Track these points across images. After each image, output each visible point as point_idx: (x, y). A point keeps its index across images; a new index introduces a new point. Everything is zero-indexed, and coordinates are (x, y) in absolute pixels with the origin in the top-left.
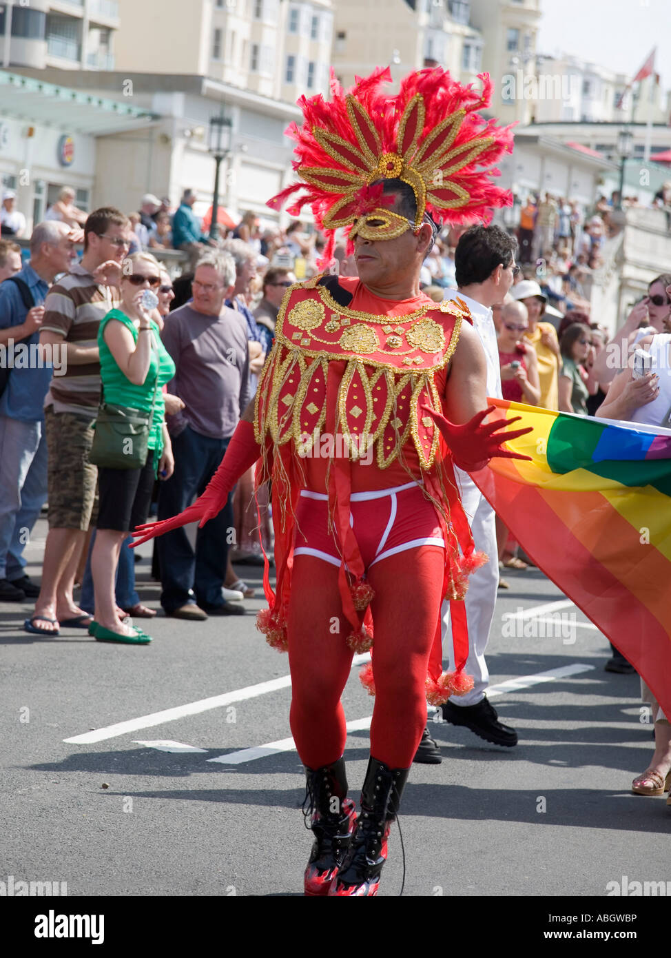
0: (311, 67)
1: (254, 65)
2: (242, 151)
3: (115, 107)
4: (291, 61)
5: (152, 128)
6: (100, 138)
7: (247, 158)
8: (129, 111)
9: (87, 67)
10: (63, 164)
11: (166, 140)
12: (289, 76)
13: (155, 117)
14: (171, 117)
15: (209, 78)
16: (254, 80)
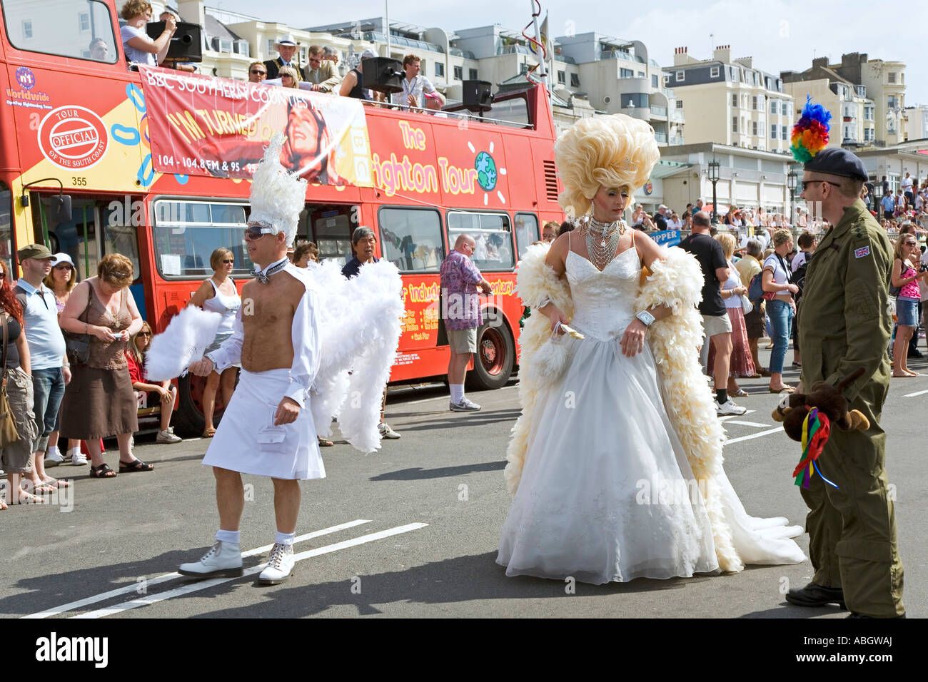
0: (785, 129)
1: (755, 132)
2: (736, 176)
3: (669, 163)
4: (774, 128)
5: (689, 171)
6: (664, 179)
7: (738, 180)
8: (677, 164)
9: (670, 145)
10: (647, 194)
11: (697, 176)
12: (774, 135)
13: (690, 166)
14: (698, 164)
15: (715, 144)
16: (755, 140)
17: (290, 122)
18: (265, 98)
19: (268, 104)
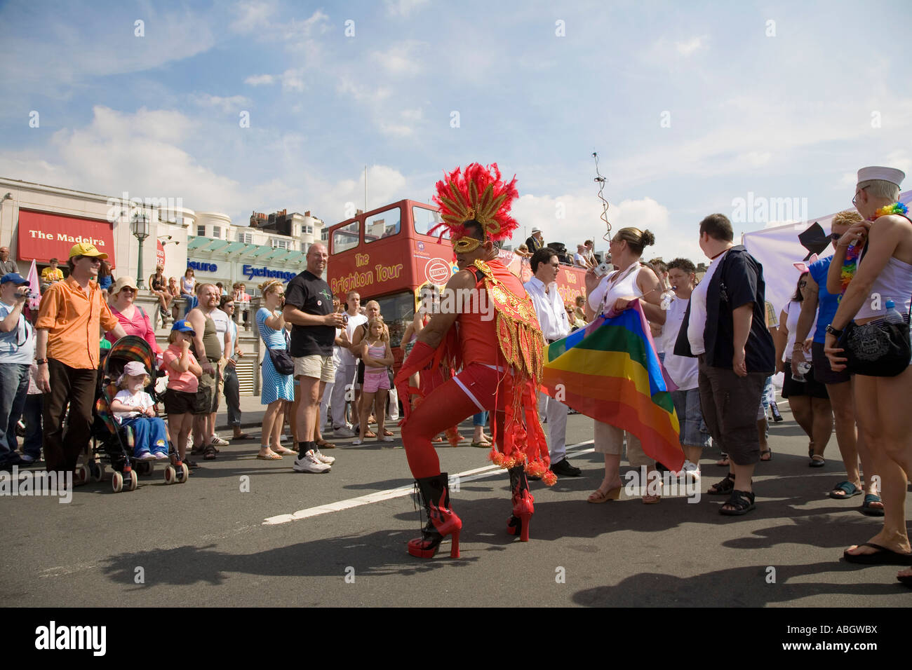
17: (522, 268)
18: (512, 257)
19: (513, 260)
